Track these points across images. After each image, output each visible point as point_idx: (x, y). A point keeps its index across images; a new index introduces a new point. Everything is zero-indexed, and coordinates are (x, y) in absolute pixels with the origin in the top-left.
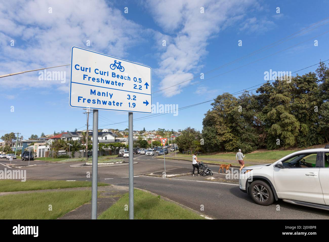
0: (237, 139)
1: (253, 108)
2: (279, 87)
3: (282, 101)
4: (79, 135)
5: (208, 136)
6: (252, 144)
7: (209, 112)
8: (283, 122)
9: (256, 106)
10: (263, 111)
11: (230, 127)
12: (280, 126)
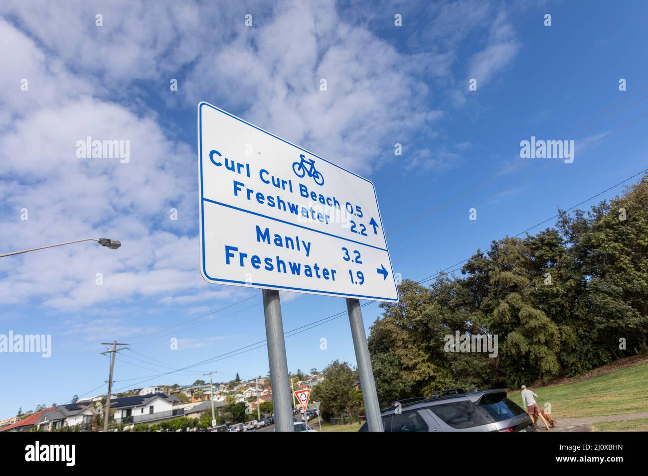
0: (445, 375)
1: (461, 305)
2: (502, 259)
3: (513, 284)
4: (86, 410)
5: (384, 375)
6: (475, 380)
7: (378, 322)
8: (527, 326)
9: (466, 299)
10: (483, 307)
11: (425, 350)
12: (523, 335)
